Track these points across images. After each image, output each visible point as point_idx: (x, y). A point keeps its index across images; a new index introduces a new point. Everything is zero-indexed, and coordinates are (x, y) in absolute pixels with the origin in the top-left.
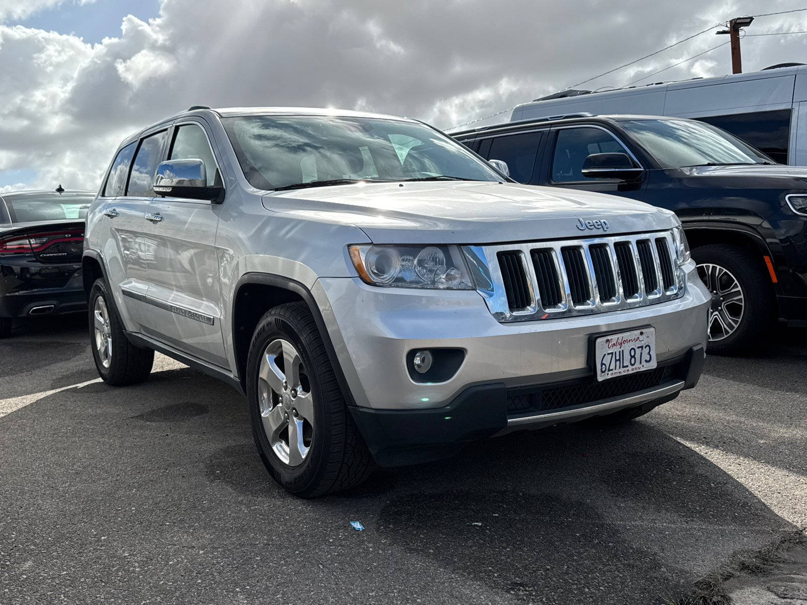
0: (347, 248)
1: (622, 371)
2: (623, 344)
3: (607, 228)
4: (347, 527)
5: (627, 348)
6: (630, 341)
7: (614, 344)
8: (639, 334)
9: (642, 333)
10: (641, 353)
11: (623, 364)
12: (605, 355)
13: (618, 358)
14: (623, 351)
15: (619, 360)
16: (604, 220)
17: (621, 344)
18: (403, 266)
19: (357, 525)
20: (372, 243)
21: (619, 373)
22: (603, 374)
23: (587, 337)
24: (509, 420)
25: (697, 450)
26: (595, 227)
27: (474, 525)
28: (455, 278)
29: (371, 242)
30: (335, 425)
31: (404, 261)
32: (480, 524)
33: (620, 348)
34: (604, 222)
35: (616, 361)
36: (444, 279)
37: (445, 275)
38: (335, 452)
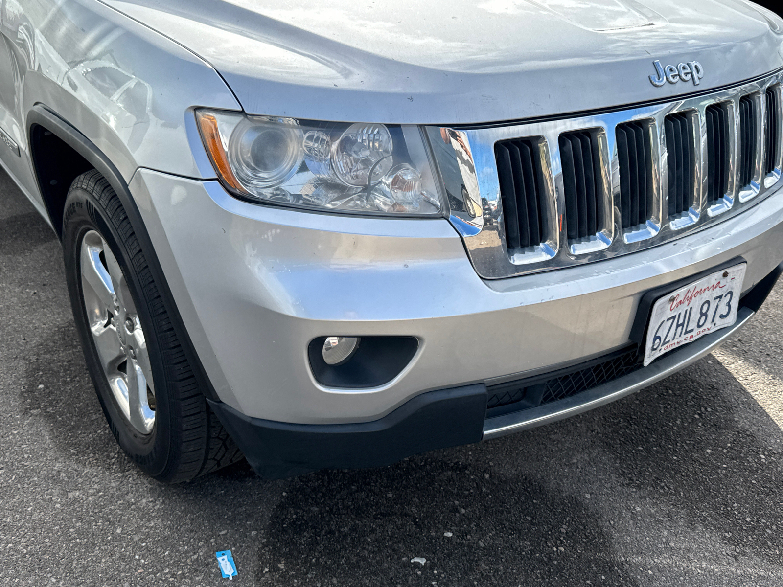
0: (192, 113)
1: (683, 339)
2: (693, 298)
3: (699, 79)
4: (209, 566)
5: (696, 303)
6: (705, 290)
7: (681, 301)
8: (721, 276)
9: (725, 275)
10: (717, 306)
11: (686, 329)
12: (663, 321)
13: (681, 322)
14: (691, 308)
15: (682, 325)
16: (698, 64)
17: (691, 298)
18: (310, 150)
19: (226, 566)
20: (242, 112)
21: (678, 343)
22: (654, 351)
23: (638, 297)
24: (485, 433)
25: (732, 368)
26: (680, 78)
27: (415, 562)
28: (410, 188)
29: (240, 109)
30: (187, 416)
31: (311, 141)
32: (422, 561)
33: (688, 305)
34: (696, 67)
35: (678, 326)
36: (388, 186)
37: (391, 179)
38: (191, 451)
